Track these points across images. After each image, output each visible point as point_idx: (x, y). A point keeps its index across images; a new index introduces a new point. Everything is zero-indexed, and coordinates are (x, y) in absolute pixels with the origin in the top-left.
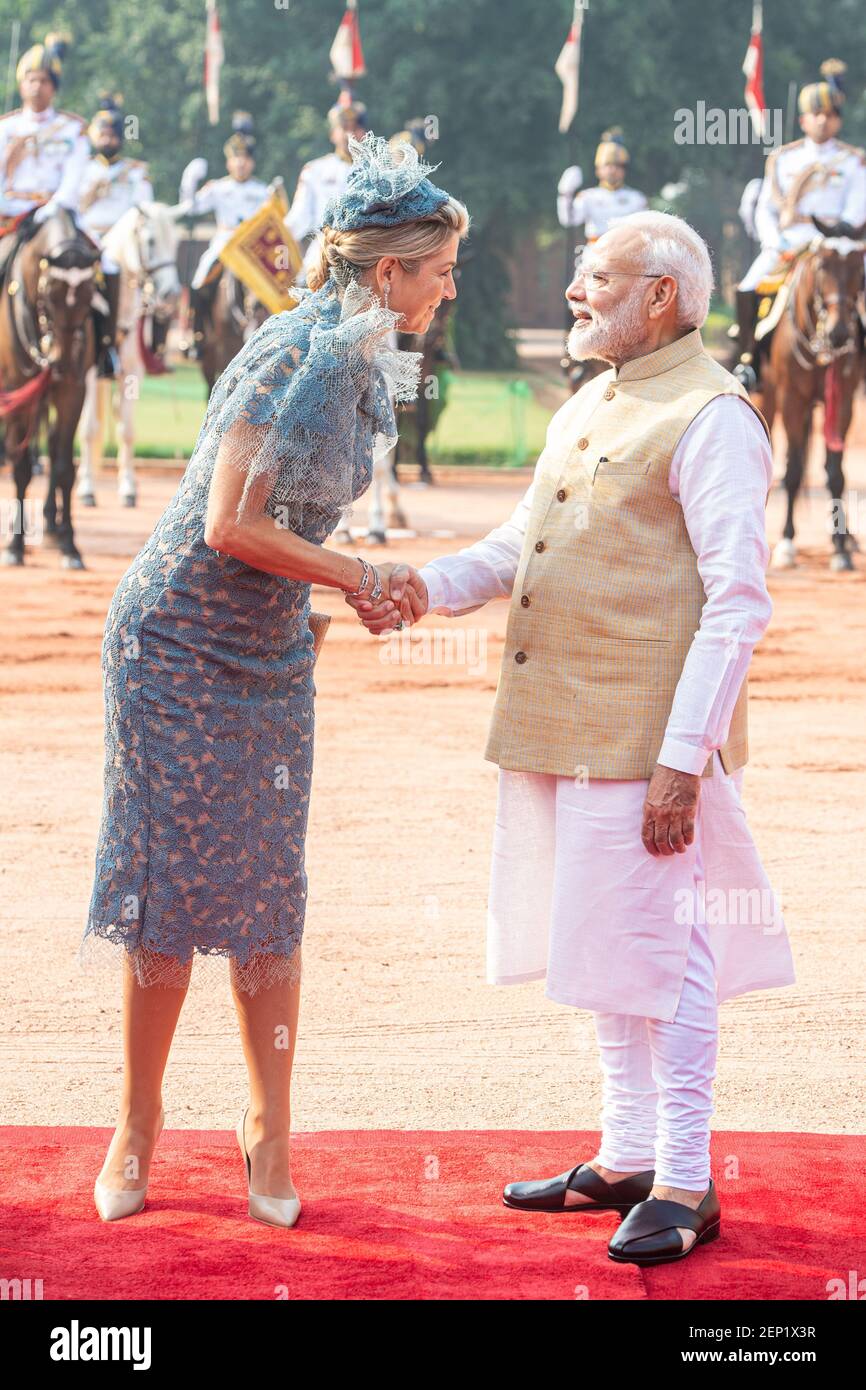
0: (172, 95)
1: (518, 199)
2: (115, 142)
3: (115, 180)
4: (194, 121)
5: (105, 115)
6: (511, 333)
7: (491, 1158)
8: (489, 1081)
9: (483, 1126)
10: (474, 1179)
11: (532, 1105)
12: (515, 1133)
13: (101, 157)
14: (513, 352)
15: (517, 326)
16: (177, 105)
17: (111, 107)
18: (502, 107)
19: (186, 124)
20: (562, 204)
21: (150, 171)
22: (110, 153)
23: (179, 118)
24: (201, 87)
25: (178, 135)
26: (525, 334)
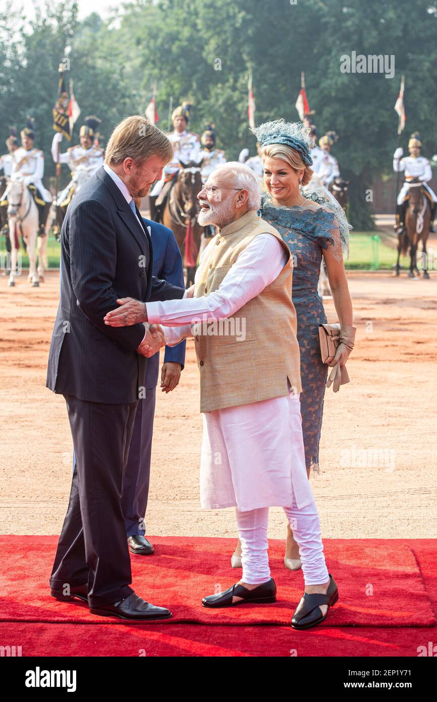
0: (235, 124)
1: (374, 161)
2: (212, 143)
3: (212, 158)
4: (244, 134)
5: (208, 132)
6: (372, 216)
7: (367, 550)
8: (366, 519)
9: (364, 537)
10: (360, 558)
11: (383, 528)
12: (377, 540)
13: (206, 149)
14: (373, 224)
15: (374, 213)
16: (237, 128)
17: (210, 129)
18: (367, 125)
19: (240, 135)
20: (395, 162)
21: (225, 154)
22: (210, 147)
23: (238, 133)
24: (246, 120)
25: (238, 139)
26: (377, 216)
